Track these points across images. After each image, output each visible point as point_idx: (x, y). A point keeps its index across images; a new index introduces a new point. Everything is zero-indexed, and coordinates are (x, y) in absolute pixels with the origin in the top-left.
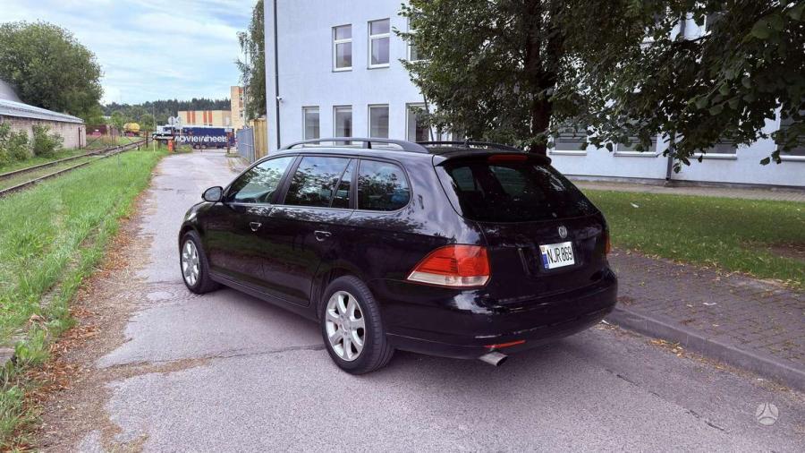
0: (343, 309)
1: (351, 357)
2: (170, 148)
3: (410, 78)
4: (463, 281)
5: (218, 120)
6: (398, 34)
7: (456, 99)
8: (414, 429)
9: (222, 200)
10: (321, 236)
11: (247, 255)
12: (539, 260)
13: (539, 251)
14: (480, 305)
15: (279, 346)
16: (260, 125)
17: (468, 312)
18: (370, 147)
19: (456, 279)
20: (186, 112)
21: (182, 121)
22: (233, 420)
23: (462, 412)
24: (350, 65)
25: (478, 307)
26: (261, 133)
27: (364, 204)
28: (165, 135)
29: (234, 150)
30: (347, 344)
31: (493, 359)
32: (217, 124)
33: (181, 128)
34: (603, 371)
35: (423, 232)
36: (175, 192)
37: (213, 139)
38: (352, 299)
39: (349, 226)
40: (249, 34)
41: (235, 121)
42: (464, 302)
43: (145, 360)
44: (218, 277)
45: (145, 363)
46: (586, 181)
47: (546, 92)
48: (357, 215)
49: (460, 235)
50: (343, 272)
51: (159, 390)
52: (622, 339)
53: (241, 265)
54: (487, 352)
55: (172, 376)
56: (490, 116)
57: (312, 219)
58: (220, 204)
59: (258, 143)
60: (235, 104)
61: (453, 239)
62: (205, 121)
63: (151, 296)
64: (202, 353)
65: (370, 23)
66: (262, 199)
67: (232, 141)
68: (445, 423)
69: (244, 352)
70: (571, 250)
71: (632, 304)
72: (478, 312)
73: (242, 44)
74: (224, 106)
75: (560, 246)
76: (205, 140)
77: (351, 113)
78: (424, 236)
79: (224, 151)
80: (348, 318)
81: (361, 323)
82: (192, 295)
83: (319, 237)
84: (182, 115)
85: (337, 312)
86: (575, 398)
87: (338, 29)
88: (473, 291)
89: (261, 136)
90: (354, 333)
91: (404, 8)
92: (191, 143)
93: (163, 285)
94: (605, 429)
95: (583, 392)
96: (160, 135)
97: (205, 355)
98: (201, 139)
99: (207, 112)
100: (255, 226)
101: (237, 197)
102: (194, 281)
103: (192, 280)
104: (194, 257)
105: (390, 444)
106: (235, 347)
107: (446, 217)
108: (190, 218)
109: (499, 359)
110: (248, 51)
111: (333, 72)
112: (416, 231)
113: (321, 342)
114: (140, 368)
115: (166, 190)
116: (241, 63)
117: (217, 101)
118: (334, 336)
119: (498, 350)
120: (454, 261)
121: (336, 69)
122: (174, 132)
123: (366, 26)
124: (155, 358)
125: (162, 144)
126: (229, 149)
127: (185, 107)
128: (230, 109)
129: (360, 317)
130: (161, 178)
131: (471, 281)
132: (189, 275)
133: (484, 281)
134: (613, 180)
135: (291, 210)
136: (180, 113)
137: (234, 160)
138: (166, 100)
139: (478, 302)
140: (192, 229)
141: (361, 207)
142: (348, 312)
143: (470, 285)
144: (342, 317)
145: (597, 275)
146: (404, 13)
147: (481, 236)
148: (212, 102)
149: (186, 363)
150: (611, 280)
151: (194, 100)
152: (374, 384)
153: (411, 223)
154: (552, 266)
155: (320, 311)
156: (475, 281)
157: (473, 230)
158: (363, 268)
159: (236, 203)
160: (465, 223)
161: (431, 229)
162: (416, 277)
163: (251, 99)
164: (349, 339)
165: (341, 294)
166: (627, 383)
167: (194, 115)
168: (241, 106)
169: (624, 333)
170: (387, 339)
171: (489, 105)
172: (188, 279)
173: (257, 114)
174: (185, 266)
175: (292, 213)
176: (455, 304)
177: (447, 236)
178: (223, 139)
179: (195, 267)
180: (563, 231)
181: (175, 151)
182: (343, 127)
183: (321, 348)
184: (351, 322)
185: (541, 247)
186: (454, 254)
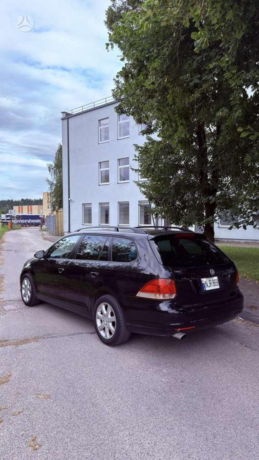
0: (105, 312)
1: (109, 337)
2: (9, 227)
3: (140, 190)
4: (163, 296)
5: (35, 211)
6: (133, 169)
7: (165, 201)
8: (140, 371)
9: (44, 257)
10: (94, 275)
11: (55, 285)
12: (200, 286)
13: (201, 281)
14: (173, 308)
15: (72, 332)
16: (59, 213)
17: (166, 312)
18: (118, 231)
19: (159, 295)
20: (17, 207)
21: (15, 211)
22: (51, 367)
23: (164, 364)
24: (108, 181)
25: (171, 310)
26: (59, 218)
27: (116, 258)
28: (7, 220)
29: (44, 227)
30: (107, 330)
31: (179, 336)
32: (35, 213)
33: (15, 216)
34: (238, 344)
35: (145, 272)
36: (14, 252)
37: (33, 221)
38: (109, 307)
39: (108, 270)
40: (54, 165)
41: (45, 211)
42: (164, 307)
43: (6, 339)
44: (40, 297)
45: (6, 341)
46: (239, 242)
47: (209, 198)
48: (112, 264)
49: (161, 274)
50: (105, 293)
51: (14, 353)
52: (249, 328)
53: (52, 291)
54: (176, 332)
55: (20, 347)
56: (183, 209)
57: (88, 266)
58: (43, 259)
59: (58, 223)
60: (45, 202)
61: (158, 276)
62: (28, 211)
63: (6, 308)
64: (34, 336)
65: (119, 160)
66: (64, 256)
67: (43, 221)
68: (156, 368)
69: (54, 335)
70: (217, 281)
71: (256, 309)
72: (171, 312)
73: (50, 171)
74: (39, 202)
75: (211, 279)
76: (28, 222)
77: (109, 207)
78: (145, 274)
79: (38, 228)
80: (108, 316)
81: (114, 319)
82: (27, 307)
83: (93, 275)
84: (16, 208)
85: (102, 313)
86: (222, 357)
87: (102, 163)
88: (168, 301)
89: (60, 220)
90: (111, 324)
91: (136, 157)
92: (20, 223)
93: (11, 302)
94: (235, 371)
95: (227, 354)
96: (4, 220)
97: (35, 337)
98: (26, 221)
99: (30, 206)
100: (61, 270)
101: (51, 255)
102: (28, 299)
103: (27, 299)
104: (28, 287)
105: (128, 378)
106: (50, 332)
107: (154, 265)
108: (26, 267)
109: (182, 336)
110: (53, 174)
111: (99, 185)
112: (142, 272)
113: (94, 330)
114: (3, 343)
115: (8, 250)
116: (49, 181)
117: (35, 200)
118: (100, 326)
119: (181, 331)
120: (159, 287)
121: (101, 184)
122: (12, 217)
123: (116, 162)
124: (10, 338)
125: (5, 224)
126: (41, 227)
127: (17, 203)
128: (42, 204)
129: (113, 315)
130: (5, 243)
131: (167, 296)
132: (25, 296)
133: (173, 296)
134: (254, 241)
135: (77, 262)
136: (14, 207)
137: (45, 232)
138: (7, 200)
139: (171, 307)
140: (28, 272)
141: (114, 260)
142: (107, 314)
143: (166, 298)
144: (104, 316)
145: (233, 294)
146: (136, 160)
147: (171, 274)
148: (32, 200)
149: (26, 341)
150: (240, 296)
151: (22, 200)
152: (120, 350)
153: (140, 268)
154: (208, 289)
155: (93, 314)
156: (169, 297)
157: (168, 272)
158: (115, 291)
159: (51, 259)
160: (164, 268)
161: (148, 271)
162: (141, 294)
163: (54, 200)
164: (108, 327)
165: (104, 304)
166: (250, 350)
167: (22, 208)
168: (48, 203)
169: (251, 325)
170: (127, 327)
171: (182, 203)
172: (25, 298)
173: (57, 207)
174: (23, 292)
175: (77, 263)
176: (160, 308)
177: (155, 275)
178: (38, 221)
179: (29, 292)
180: (212, 272)
181: (12, 228)
182: (104, 213)
183: (94, 333)
184: (109, 319)
185: (202, 279)
186: (158, 283)
